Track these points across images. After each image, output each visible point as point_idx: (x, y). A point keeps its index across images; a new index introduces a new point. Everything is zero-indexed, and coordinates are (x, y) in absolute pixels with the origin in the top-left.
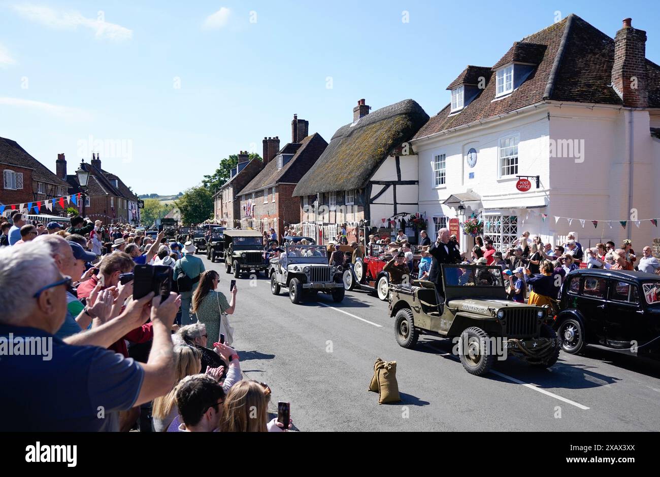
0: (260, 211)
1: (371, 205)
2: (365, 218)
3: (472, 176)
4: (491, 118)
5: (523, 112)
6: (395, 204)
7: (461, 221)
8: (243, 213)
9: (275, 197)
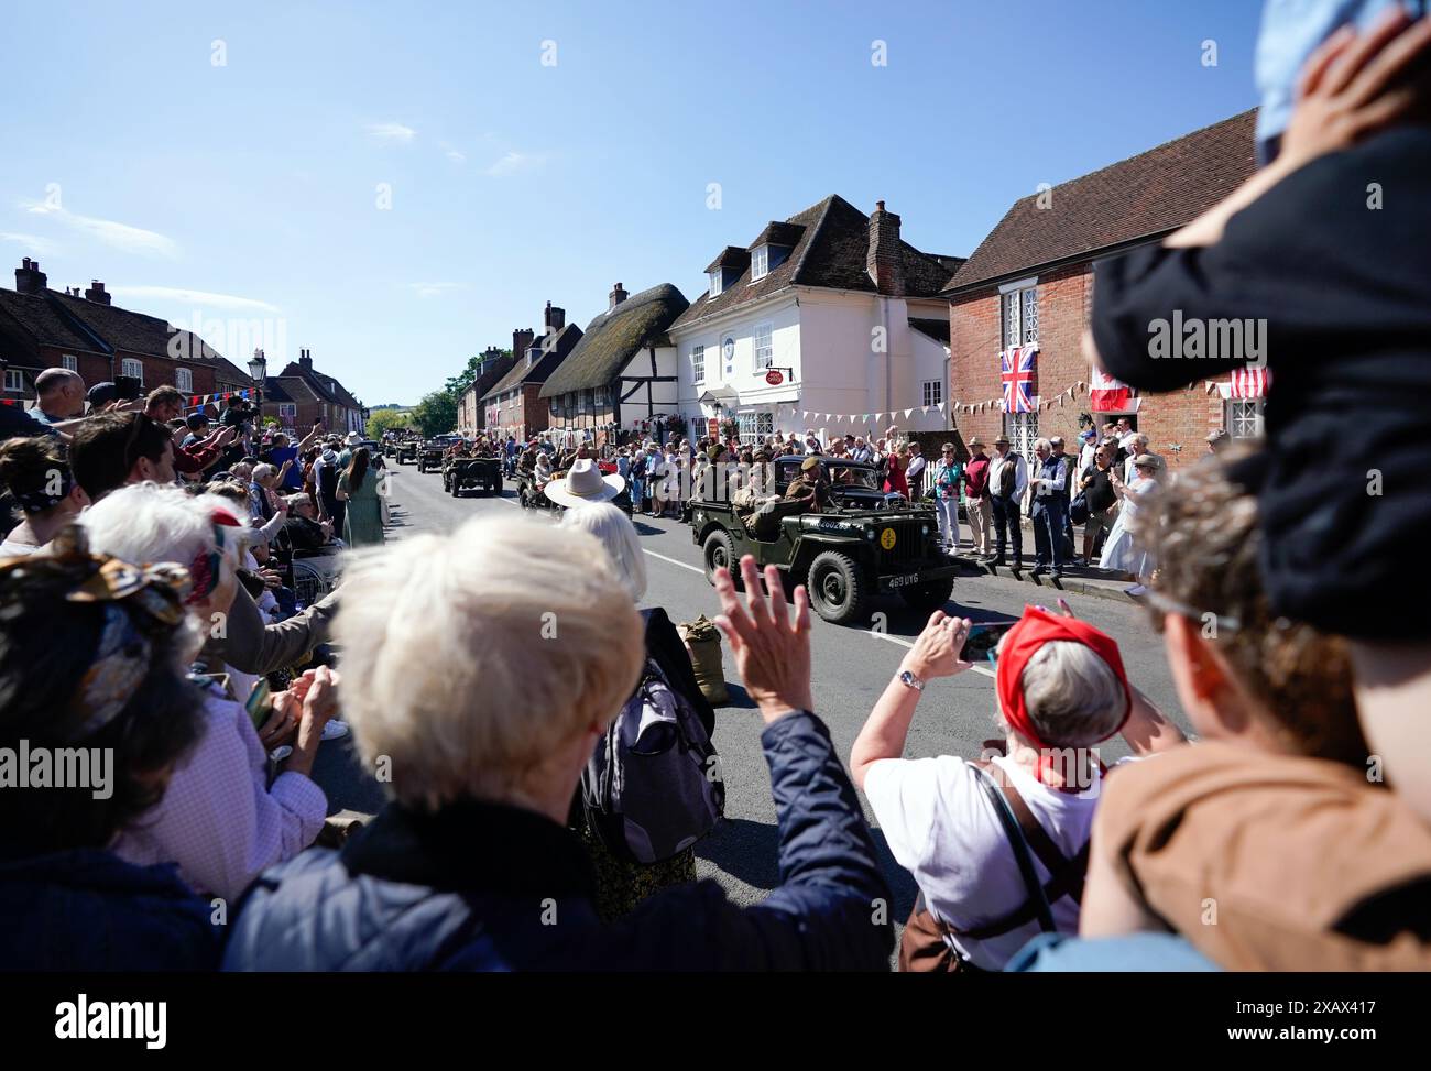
0: (505, 418)
1: (621, 405)
2: (615, 420)
3: (729, 369)
4: (744, 304)
5: (773, 298)
6: (651, 403)
7: (719, 420)
8: (488, 421)
9: (521, 398)
